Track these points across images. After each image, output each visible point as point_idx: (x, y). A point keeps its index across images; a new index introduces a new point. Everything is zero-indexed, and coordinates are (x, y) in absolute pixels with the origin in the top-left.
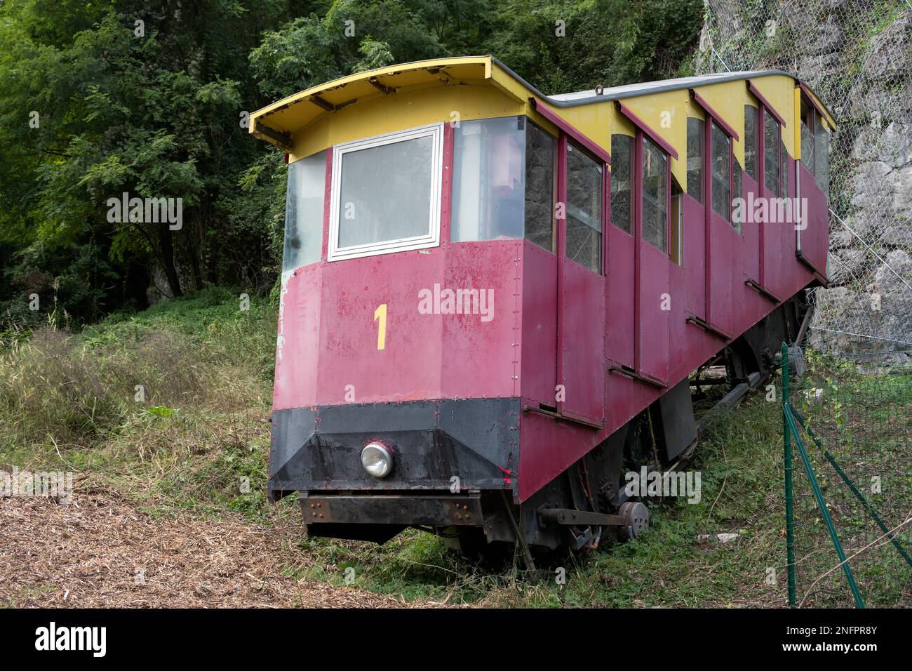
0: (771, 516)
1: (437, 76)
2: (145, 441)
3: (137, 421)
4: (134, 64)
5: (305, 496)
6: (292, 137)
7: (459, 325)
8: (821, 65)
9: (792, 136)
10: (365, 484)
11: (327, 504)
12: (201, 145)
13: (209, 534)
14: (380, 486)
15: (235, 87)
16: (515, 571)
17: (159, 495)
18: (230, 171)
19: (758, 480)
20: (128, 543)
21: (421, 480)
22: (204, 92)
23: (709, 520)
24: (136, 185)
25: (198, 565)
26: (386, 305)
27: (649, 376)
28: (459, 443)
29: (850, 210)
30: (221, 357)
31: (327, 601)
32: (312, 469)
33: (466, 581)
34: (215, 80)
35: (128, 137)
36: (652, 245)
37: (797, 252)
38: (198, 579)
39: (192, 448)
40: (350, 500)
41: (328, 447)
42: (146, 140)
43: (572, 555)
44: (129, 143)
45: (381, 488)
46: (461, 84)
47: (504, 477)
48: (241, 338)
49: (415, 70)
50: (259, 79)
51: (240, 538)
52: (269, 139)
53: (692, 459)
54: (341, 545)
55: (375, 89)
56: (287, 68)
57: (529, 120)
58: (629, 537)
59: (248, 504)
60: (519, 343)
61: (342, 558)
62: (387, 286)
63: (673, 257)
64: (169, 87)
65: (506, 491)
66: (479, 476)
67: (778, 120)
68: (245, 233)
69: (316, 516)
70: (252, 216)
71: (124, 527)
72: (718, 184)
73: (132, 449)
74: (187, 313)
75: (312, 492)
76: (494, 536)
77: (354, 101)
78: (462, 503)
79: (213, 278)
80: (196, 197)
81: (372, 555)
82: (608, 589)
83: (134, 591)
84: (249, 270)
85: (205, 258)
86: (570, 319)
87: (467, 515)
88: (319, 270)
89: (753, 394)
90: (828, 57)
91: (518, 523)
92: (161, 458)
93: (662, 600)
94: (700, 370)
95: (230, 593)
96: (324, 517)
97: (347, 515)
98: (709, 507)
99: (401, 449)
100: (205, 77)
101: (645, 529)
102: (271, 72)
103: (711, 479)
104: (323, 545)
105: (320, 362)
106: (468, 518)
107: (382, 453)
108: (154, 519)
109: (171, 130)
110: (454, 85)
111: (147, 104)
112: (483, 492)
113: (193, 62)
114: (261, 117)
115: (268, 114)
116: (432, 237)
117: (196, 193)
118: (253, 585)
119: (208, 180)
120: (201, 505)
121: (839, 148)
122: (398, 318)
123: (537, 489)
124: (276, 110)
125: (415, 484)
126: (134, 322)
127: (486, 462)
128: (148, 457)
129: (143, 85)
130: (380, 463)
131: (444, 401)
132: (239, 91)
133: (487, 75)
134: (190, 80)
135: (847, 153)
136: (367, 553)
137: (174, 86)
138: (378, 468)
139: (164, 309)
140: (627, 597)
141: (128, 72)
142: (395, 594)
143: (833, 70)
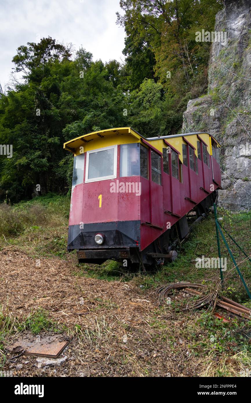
0: (212, 254)
1: (115, 133)
2: (31, 236)
3: (29, 230)
4: (31, 133)
5: (78, 251)
6: (75, 149)
7: (122, 200)
8: (215, 132)
9: (210, 149)
10: (96, 247)
11: (85, 253)
12: (49, 154)
13: (49, 263)
14: (100, 247)
15: (58, 139)
16: (140, 272)
17: (34, 252)
18: (57, 161)
19: (207, 243)
20: (25, 266)
21: (112, 245)
22: (50, 140)
23: (194, 255)
24: (30, 165)
25: (46, 272)
26: (101, 195)
27: (176, 214)
28: (123, 234)
29: (226, 169)
30: (53, 212)
31: (85, 282)
32: (80, 243)
33: (126, 275)
34: (53, 137)
35: (28, 152)
36: (175, 178)
37: (213, 180)
38: (46, 276)
39: (44, 238)
40: (91, 251)
41: (85, 236)
42: (33, 153)
43: (156, 266)
44: (29, 154)
45: (100, 248)
46: (122, 135)
47: (137, 244)
48: (59, 206)
49: (109, 131)
50: (65, 137)
51: (58, 264)
52: (69, 150)
53: (188, 238)
54: (88, 265)
55: (98, 136)
56: (73, 134)
57: (141, 144)
58: (172, 261)
59: (61, 254)
60: (140, 205)
61: (88, 269)
62: (102, 189)
63: (180, 181)
64: (40, 139)
65: (137, 248)
66: (129, 243)
67: (206, 145)
68: (60, 178)
69: (81, 256)
70: (62, 173)
71: (24, 261)
72: (191, 161)
73: (27, 238)
74: (43, 200)
75: (80, 250)
76: (134, 261)
77: (93, 140)
78: (124, 251)
79: (51, 190)
80: (47, 168)
81: (97, 268)
82: (167, 276)
83: (27, 280)
84: (61, 188)
85: (49, 185)
86: (154, 198)
87: (126, 255)
88: (83, 185)
89: (204, 219)
90: (217, 130)
91: (140, 257)
92: (35, 241)
93: (183, 279)
94: (188, 213)
95: (56, 280)
96: (83, 257)
97: (90, 256)
98: (194, 252)
99: (106, 236)
100: (50, 136)
101: (176, 258)
102: (68, 135)
103: (194, 244)
104: (83, 265)
105: (82, 212)
106: (126, 256)
107: (101, 237)
108: (33, 259)
109: (40, 150)
110: (120, 135)
111: (34, 143)
112: (130, 248)
113: (47, 133)
114: (67, 144)
115: (69, 143)
116: (115, 176)
117: (47, 167)
118: (63, 278)
119: (50, 163)
120: (47, 254)
121: (221, 153)
122: (105, 198)
123: (146, 247)
124: (71, 142)
125: (110, 246)
126: (28, 203)
127: (131, 239)
128: (31, 241)
129: (33, 138)
130: (100, 240)
131: (118, 222)
132: (59, 140)
133: (129, 132)
134: (46, 137)
135: (224, 154)
136: (96, 268)
137: (42, 139)
138: (100, 242)
139: (37, 199)
140: (173, 279)
141: (29, 135)
142: (105, 280)
143: (218, 133)
